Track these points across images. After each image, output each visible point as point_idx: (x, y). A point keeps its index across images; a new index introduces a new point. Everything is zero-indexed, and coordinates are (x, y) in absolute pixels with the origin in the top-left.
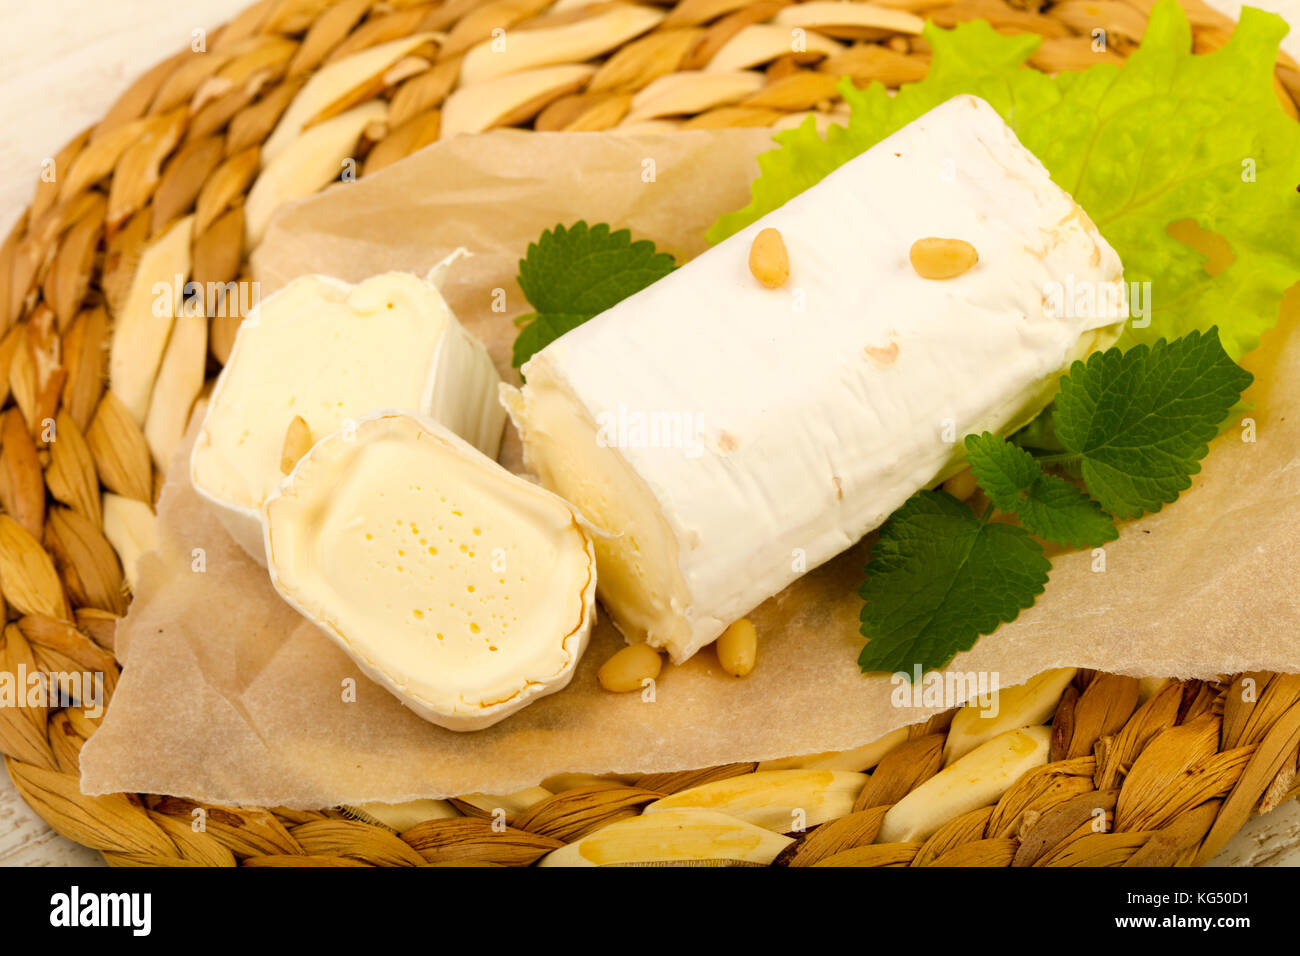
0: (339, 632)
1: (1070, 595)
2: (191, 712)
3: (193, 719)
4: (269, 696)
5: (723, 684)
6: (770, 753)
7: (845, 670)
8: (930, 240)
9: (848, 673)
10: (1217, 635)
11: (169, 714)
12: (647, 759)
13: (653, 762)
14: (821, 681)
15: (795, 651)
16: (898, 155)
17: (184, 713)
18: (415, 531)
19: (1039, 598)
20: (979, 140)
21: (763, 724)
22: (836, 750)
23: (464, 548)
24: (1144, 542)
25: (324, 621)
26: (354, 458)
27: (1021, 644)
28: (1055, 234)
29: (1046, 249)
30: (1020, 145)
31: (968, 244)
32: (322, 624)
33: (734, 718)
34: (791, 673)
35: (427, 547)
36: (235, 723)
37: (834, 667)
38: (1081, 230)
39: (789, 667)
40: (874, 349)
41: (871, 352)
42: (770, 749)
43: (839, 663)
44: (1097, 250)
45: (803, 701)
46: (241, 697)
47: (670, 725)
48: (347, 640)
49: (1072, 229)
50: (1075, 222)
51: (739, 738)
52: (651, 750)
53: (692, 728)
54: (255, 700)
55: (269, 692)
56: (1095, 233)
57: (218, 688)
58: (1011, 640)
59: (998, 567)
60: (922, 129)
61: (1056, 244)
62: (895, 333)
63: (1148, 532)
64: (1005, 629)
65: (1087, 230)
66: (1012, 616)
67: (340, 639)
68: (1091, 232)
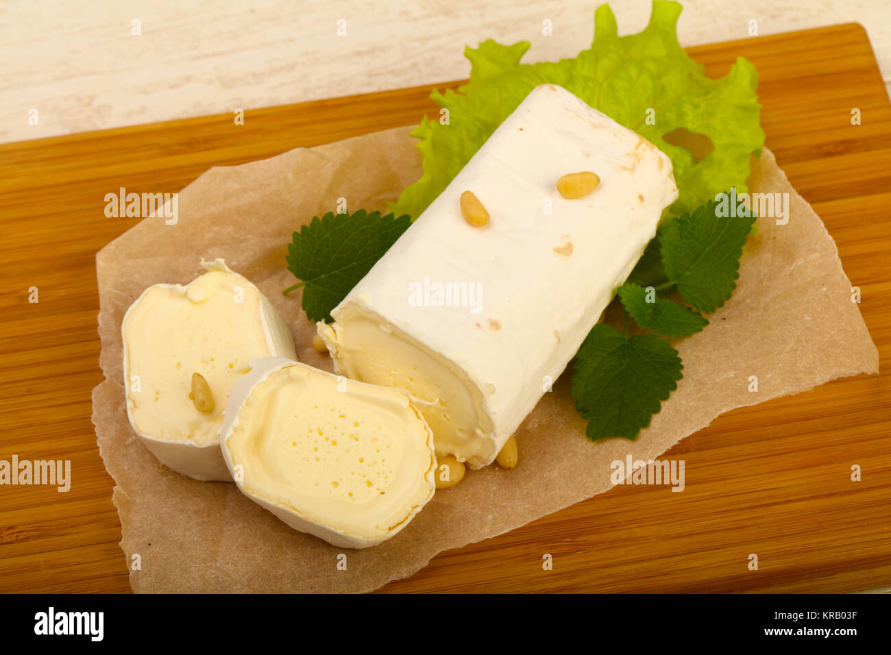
0: (293, 508)
1: (704, 368)
2: (192, 582)
3: (195, 586)
4: (235, 558)
5: (508, 474)
6: (560, 505)
7: (579, 445)
8: (569, 175)
9: (582, 446)
10: (805, 367)
11: (178, 588)
12: (487, 530)
13: (491, 530)
14: (569, 455)
15: (543, 442)
16: (522, 130)
17: (188, 584)
18: (321, 434)
19: (683, 372)
20: (567, 109)
21: (546, 490)
22: (601, 492)
23: (351, 436)
24: (727, 326)
25: (280, 504)
26: (272, 398)
27: (691, 404)
28: (636, 155)
29: (634, 165)
30: (590, 107)
31: (592, 174)
32: (280, 506)
33: (526, 491)
34: (547, 455)
35: (330, 442)
36: (223, 581)
37: (572, 445)
38: (648, 149)
39: (544, 452)
40: (558, 248)
41: (558, 251)
42: (559, 503)
43: (573, 441)
44: (661, 160)
45: (563, 469)
46: (218, 565)
47: (490, 507)
48: (299, 512)
49: (644, 150)
50: (644, 146)
51: (536, 502)
52: (486, 524)
53: (504, 504)
54: (228, 563)
55: (234, 556)
56: (656, 150)
57: (203, 565)
58: (683, 402)
59: (647, 360)
60: (529, 111)
61: (639, 162)
62: (567, 236)
63: (725, 319)
64: (674, 395)
65: (651, 149)
66: (674, 387)
67: (295, 512)
68: (654, 150)
